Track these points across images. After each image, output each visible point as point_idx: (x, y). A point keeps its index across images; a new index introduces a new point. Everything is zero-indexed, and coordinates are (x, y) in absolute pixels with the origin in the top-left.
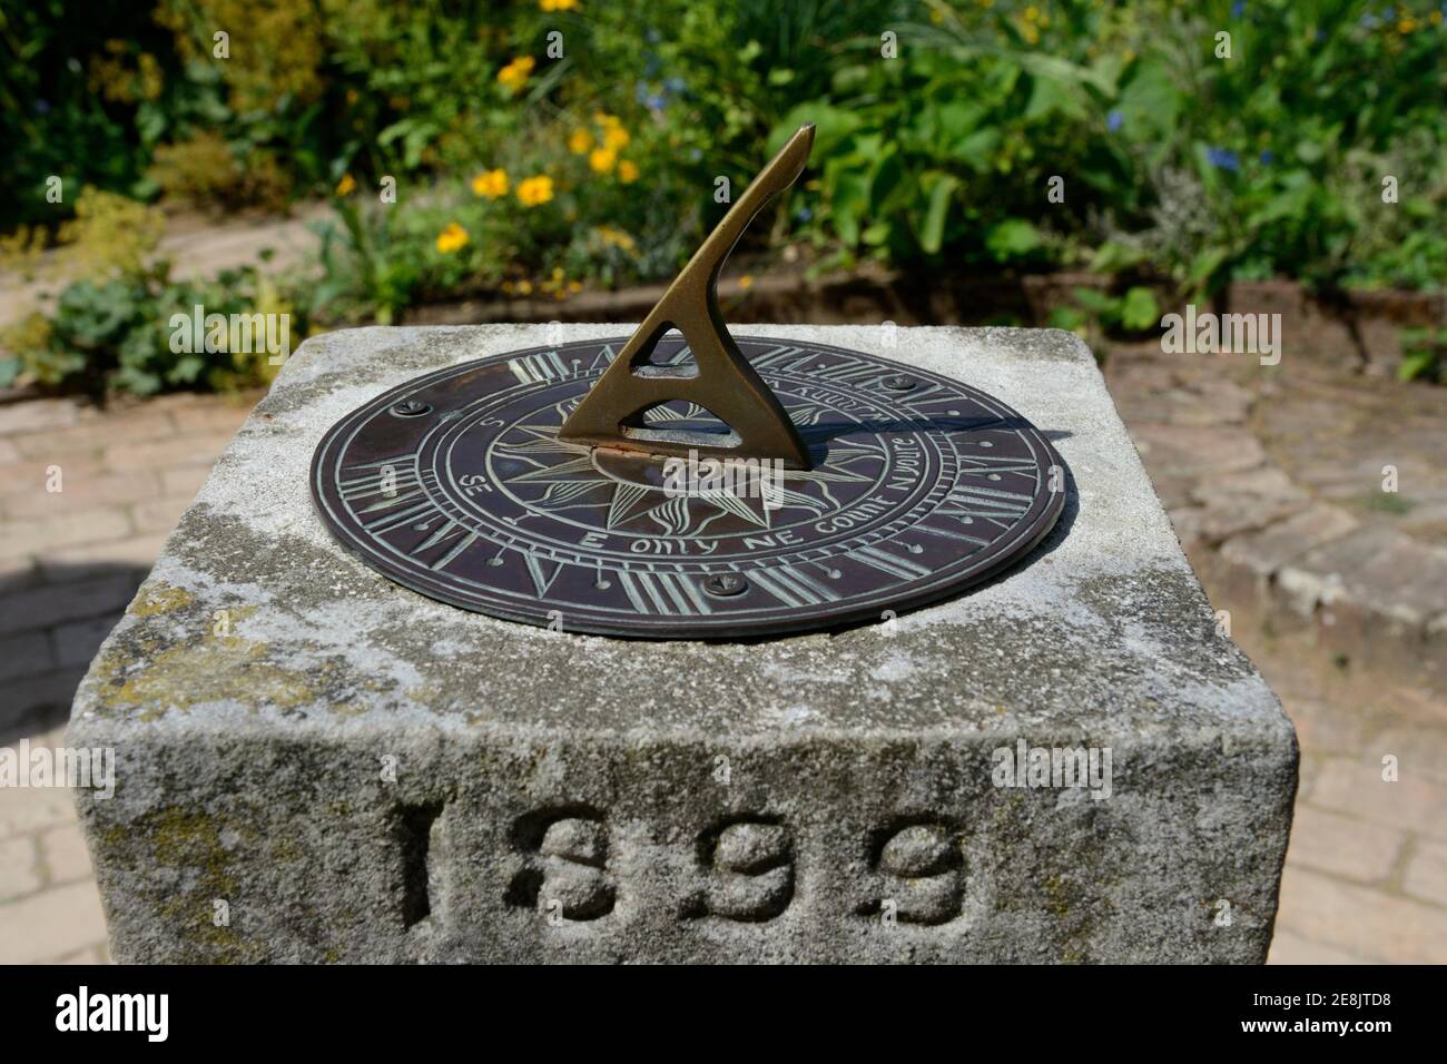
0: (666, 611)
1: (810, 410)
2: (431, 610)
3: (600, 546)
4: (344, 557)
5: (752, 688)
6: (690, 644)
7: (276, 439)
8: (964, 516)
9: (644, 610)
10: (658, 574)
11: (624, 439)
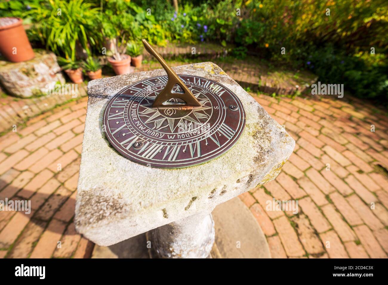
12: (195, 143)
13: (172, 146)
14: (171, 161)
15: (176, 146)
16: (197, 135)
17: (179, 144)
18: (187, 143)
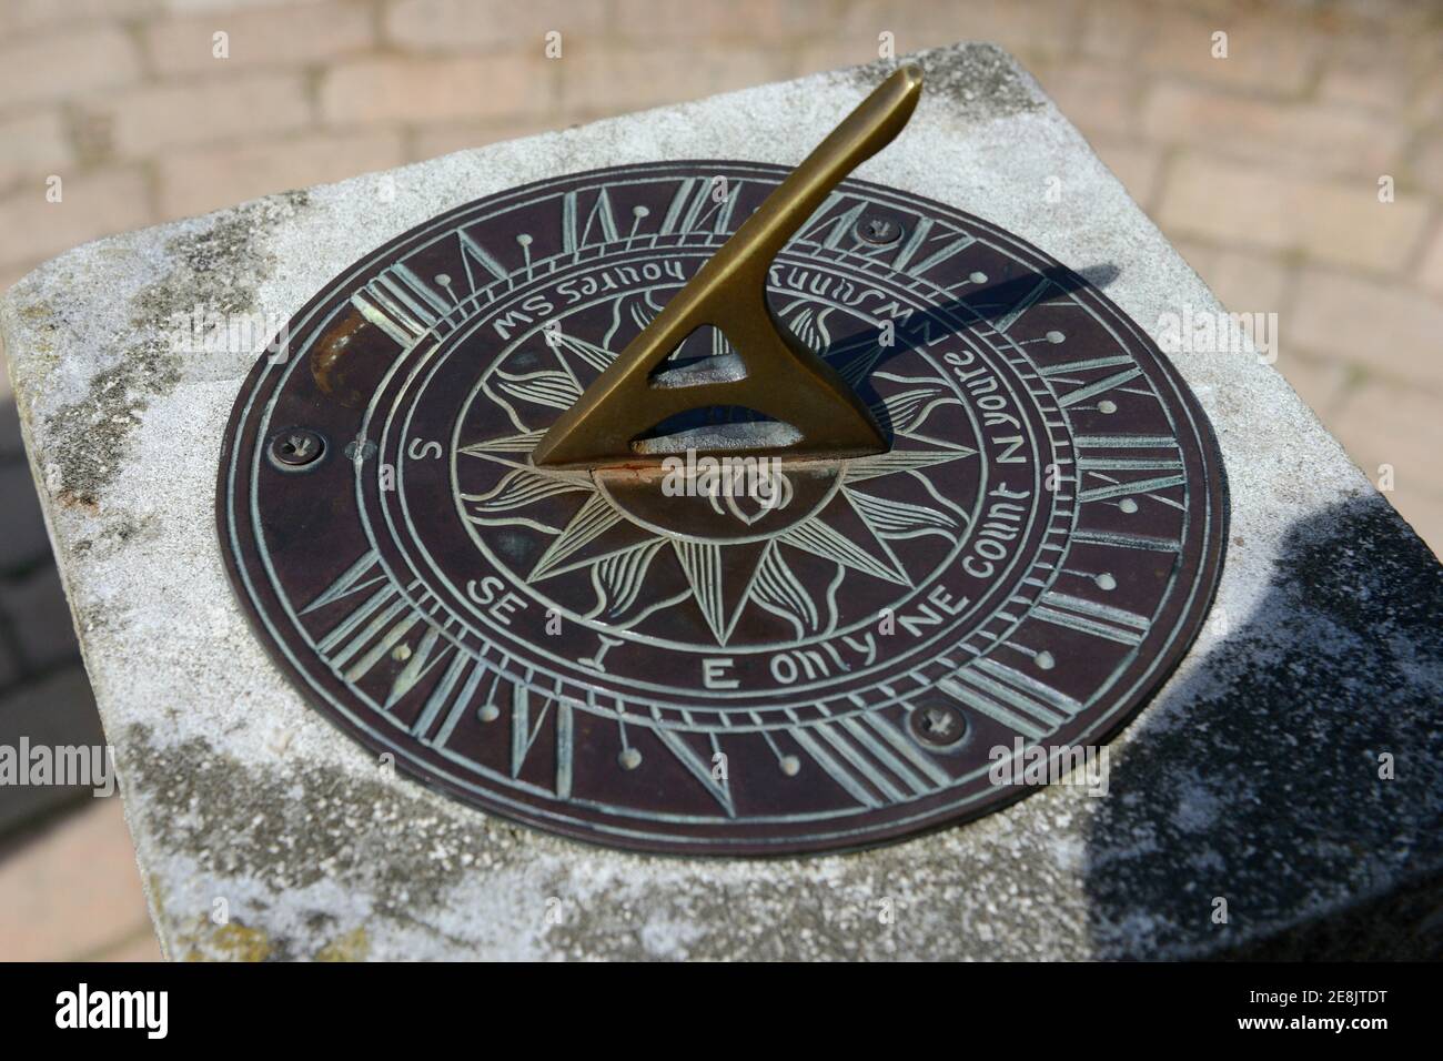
0: (897, 796)
1: (807, 313)
2: (597, 866)
3: (734, 684)
4: (413, 791)
5: (1060, 893)
6: (944, 835)
7: (132, 551)
8: (1119, 499)
9: (871, 802)
10: (839, 718)
11: (636, 456)
12: (589, 241)
13: (705, 233)
14: (700, 178)
15: (685, 230)
16: (579, 278)
17: (673, 239)
18: (629, 245)
